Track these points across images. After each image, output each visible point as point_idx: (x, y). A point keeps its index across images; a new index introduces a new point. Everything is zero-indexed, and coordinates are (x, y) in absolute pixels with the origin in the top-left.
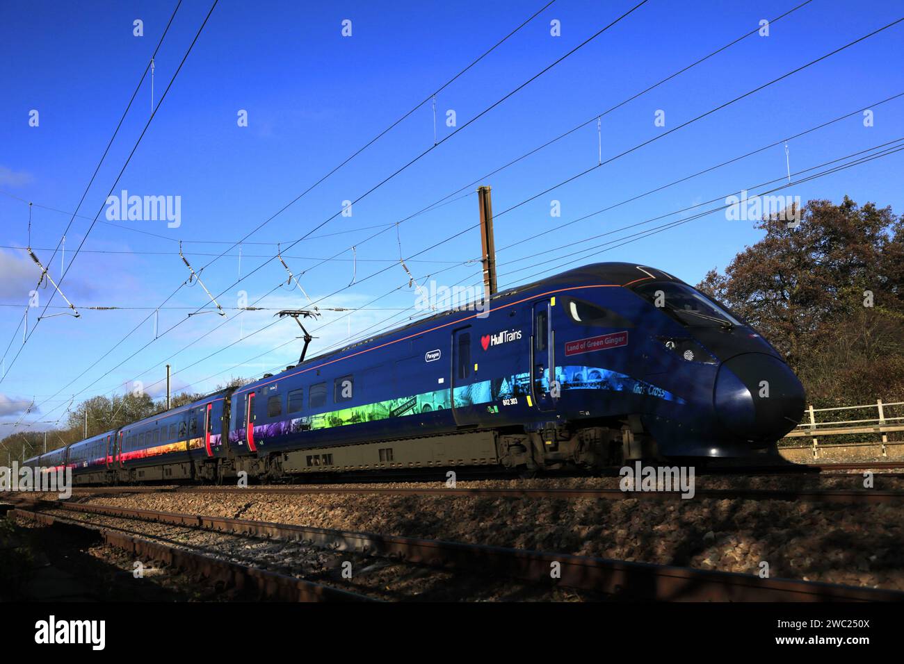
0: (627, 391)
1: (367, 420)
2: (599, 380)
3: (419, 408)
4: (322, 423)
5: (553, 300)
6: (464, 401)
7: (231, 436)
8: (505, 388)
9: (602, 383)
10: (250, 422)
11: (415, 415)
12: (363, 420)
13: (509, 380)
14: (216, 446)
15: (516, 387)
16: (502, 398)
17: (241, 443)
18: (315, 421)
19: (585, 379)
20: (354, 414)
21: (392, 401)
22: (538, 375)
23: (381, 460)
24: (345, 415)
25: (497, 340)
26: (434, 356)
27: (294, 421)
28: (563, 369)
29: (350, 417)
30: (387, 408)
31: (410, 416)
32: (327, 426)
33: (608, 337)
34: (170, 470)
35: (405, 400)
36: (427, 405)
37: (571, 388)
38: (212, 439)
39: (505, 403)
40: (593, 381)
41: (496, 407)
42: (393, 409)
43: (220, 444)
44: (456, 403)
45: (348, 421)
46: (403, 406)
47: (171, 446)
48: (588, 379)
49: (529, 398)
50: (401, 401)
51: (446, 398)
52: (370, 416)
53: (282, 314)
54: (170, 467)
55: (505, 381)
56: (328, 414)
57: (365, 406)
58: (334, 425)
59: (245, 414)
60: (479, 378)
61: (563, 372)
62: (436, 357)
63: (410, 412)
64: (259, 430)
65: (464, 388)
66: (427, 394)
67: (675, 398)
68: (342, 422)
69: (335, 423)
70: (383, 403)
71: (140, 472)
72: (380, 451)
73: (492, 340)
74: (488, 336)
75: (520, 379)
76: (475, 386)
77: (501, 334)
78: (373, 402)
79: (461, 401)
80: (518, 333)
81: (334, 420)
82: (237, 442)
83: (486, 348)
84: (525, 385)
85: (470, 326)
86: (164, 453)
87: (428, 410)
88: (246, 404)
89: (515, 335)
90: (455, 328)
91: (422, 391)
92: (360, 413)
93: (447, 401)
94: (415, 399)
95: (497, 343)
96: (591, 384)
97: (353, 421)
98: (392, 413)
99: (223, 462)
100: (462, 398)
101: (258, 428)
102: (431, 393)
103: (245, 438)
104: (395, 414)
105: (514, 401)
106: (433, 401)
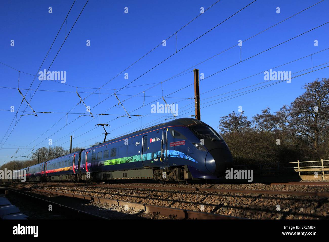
0: (184, 159)
1: (119, 163)
2: (178, 155)
3: (133, 160)
4: (107, 163)
5: (168, 129)
6: (145, 159)
7: (81, 166)
8: (155, 155)
9: (179, 156)
10: (87, 162)
11: (132, 162)
12: (118, 163)
13: (156, 153)
14: (76, 170)
15: (158, 155)
16: (154, 159)
17: (83, 169)
18: (105, 163)
19: (174, 154)
20: (116, 161)
21: (126, 158)
22: (163, 152)
23: (124, 176)
24: (114, 161)
25: (154, 140)
26: (138, 144)
27: (99, 162)
28: (169, 151)
29: (115, 162)
30: (125, 160)
31: (131, 163)
32: (109, 164)
33: (180, 142)
34: (62, 177)
35: (130, 157)
36: (135, 159)
37: (171, 157)
38: (75, 167)
39: (155, 160)
40: (176, 155)
41: (153, 161)
42: (126, 160)
43: (78, 169)
44: (143, 159)
45: (114, 163)
46: (129, 159)
47: (62, 169)
48: (175, 154)
49: (161, 159)
50: (129, 158)
51: (140, 157)
52: (120, 162)
53: (99, 125)
54: (62, 176)
55: (155, 153)
56: (109, 161)
57: (119, 159)
58: (110, 164)
59: (85, 159)
60: (149, 152)
61: (169, 152)
62: (139, 144)
63: (131, 162)
64: (89, 165)
65: (145, 155)
66: (135, 156)
67: (195, 161)
68: (113, 163)
69: (111, 164)
70: (124, 158)
71: (52, 178)
72: (123, 173)
73: (153, 140)
74: (152, 139)
75: (159, 153)
76: (148, 154)
77: (155, 138)
78: (121, 158)
79: (144, 159)
80: (159, 138)
81: (111, 163)
82: (82, 169)
83: (151, 142)
84: (160, 155)
85: (147, 135)
86: (60, 171)
87: (136, 161)
88: (86, 156)
89: (158, 139)
90: (144, 135)
91: (134, 155)
92: (118, 161)
93: (140, 158)
94: (132, 157)
95: (154, 141)
96: (176, 156)
97: (116, 163)
98: (126, 161)
99: (78, 175)
100: (145, 158)
101: (89, 164)
102: (137, 156)
103: (85, 167)
104: (127, 162)
105: (157, 160)
106: (137, 158)
